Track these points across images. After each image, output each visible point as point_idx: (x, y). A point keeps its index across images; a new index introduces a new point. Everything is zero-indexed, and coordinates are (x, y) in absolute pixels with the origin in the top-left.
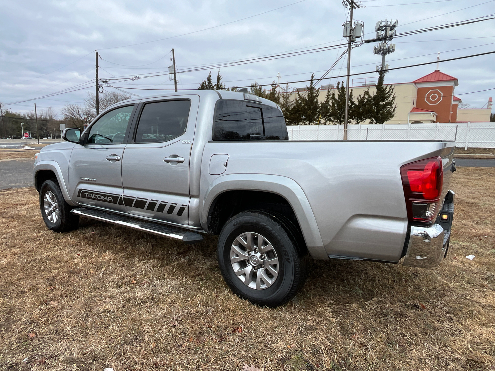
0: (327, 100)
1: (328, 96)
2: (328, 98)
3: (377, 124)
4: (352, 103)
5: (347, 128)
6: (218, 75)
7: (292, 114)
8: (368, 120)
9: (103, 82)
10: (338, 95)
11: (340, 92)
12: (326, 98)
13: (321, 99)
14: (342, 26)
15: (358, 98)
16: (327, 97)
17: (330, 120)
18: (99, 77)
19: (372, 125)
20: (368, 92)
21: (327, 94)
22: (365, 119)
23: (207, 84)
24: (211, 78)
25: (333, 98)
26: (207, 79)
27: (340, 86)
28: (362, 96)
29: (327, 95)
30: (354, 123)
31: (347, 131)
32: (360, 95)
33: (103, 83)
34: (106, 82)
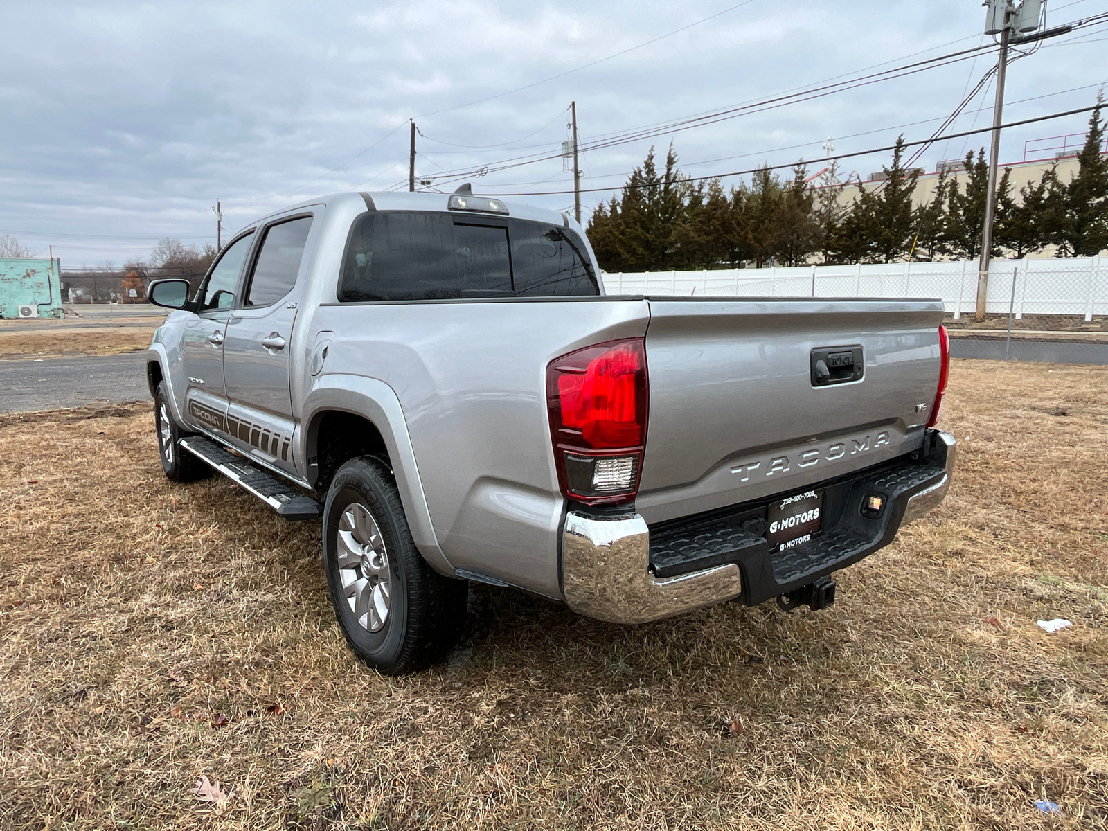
0: (937, 199)
1: (940, 189)
2: (940, 194)
3: (1079, 256)
4: (1007, 204)
5: (987, 269)
6: (670, 153)
7: (841, 236)
8: (1052, 248)
9: (423, 183)
10: (968, 184)
11: (973, 178)
12: (935, 195)
13: (922, 196)
14: (984, 5)
15: (1022, 191)
16: (936, 190)
17: (943, 251)
18: (416, 174)
19: (1063, 260)
20: (1053, 173)
21: (938, 185)
22: (1043, 246)
23: (644, 175)
24: (653, 161)
25: (954, 192)
26: (644, 165)
27: (975, 161)
28: (1036, 185)
29: (937, 187)
30: (1011, 255)
31: (986, 276)
32: (1029, 183)
33: (423, 186)
34: (428, 183)
